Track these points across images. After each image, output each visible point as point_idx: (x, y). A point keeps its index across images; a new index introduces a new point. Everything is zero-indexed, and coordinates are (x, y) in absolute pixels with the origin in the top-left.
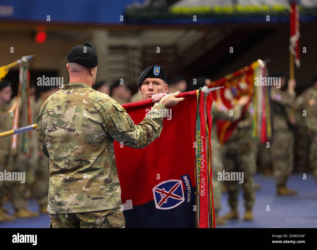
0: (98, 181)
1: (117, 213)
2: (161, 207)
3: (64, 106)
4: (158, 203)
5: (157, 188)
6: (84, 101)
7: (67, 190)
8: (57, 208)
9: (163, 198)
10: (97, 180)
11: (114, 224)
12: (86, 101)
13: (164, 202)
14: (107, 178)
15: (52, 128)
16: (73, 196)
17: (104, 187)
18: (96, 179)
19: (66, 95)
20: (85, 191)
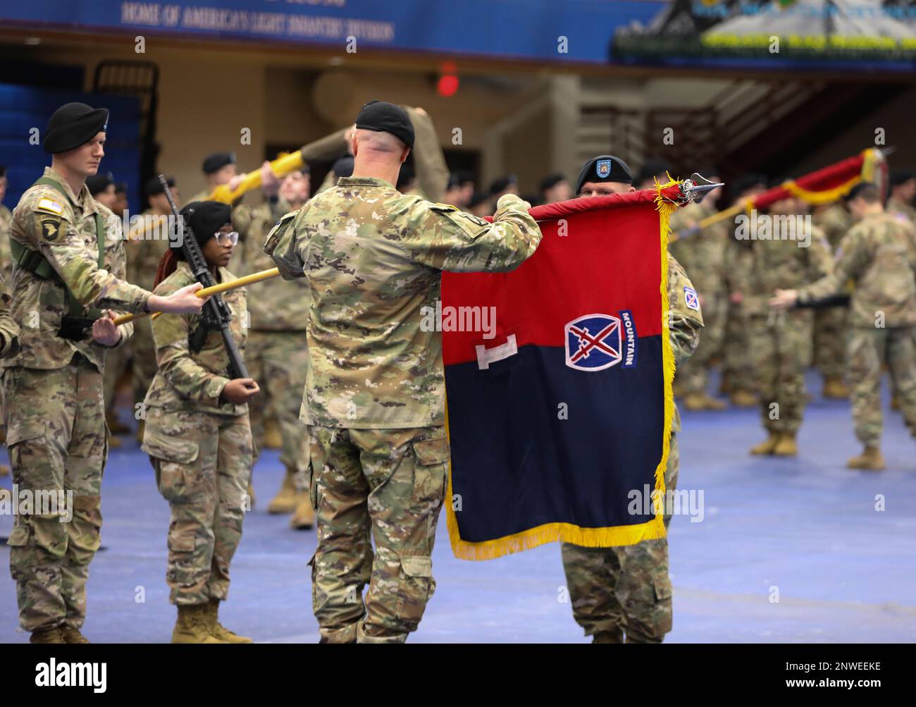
0: (397, 371)
1: (433, 437)
2: (576, 364)
3: (336, 222)
4: (571, 355)
5: (574, 325)
6: (375, 215)
7: (335, 382)
8: (317, 415)
9: (582, 347)
10: (397, 368)
11: (428, 458)
12: (379, 215)
13: (584, 355)
14: (417, 365)
15: (315, 263)
16: (347, 394)
17: (410, 383)
18: (395, 366)
19: (344, 199)
20: (369, 389)
